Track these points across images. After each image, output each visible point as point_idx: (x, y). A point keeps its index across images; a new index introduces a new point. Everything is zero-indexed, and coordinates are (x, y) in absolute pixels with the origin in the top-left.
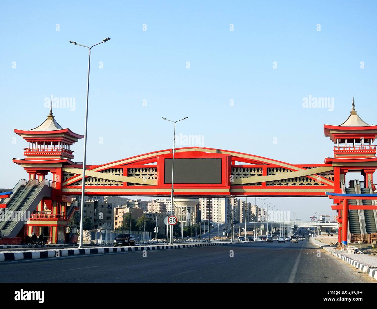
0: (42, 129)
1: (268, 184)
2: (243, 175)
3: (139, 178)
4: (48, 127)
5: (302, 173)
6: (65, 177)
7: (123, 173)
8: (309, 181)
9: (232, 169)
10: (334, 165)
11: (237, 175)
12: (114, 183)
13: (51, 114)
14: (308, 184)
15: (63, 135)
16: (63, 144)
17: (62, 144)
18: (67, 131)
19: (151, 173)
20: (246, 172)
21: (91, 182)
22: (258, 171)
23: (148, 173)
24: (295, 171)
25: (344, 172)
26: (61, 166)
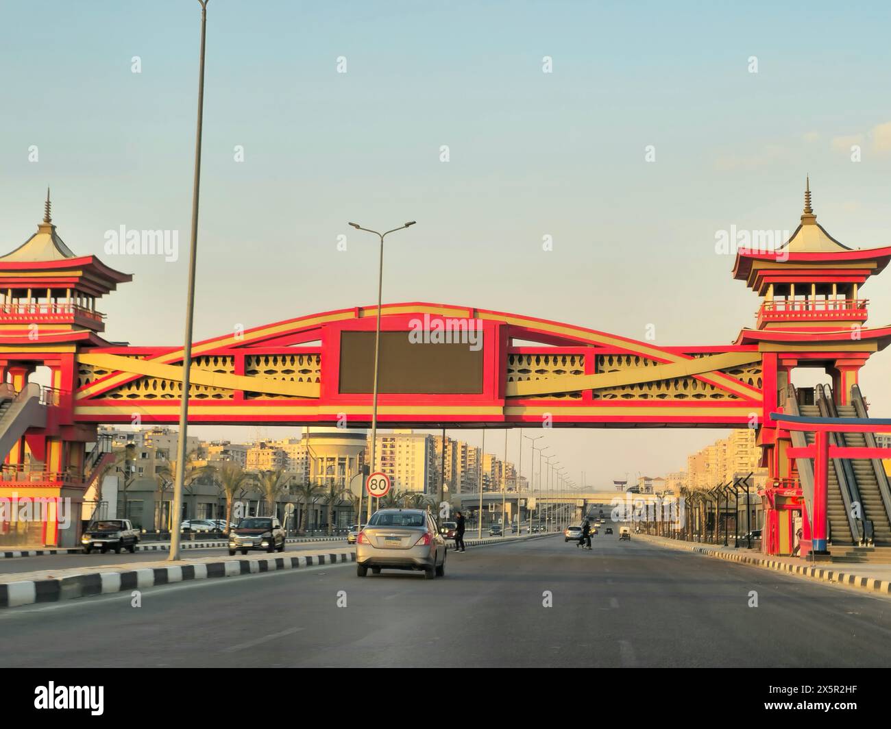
1: (598, 396)
2: (537, 372)
3: (275, 379)
4: (41, 252)
5: (682, 367)
6: (84, 378)
7: (233, 368)
8: (700, 386)
9: (509, 357)
10: (762, 347)
11: (520, 371)
12: (210, 393)
13: (48, 220)
14: (698, 396)
15: (80, 273)
16: (79, 296)
17: (76, 294)
18: (90, 261)
19: (305, 366)
20: (542, 365)
21: (150, 390)
22: (573, 362)
23: (297, 367)
24: (665, 362)
25: (785, 363)
26: (73, 349)
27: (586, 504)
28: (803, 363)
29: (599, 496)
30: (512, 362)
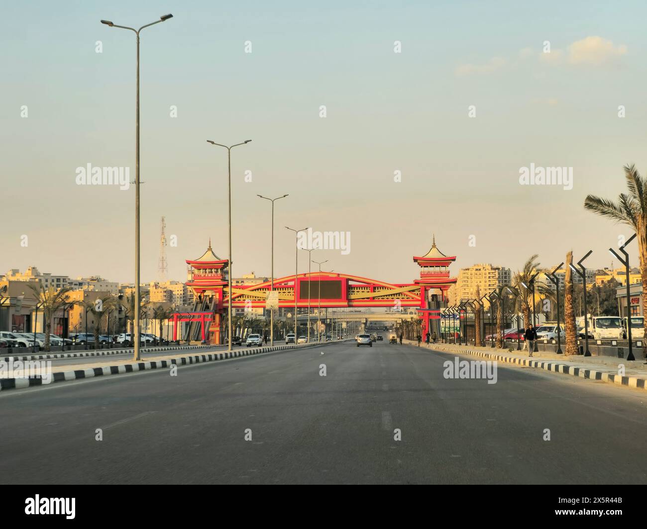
0: (204, 259)
1: (374, 299)
2: (357, 292)
4: (208, 258)
5: (398, 290)
6: (225, 295)
8: (403, 296)
9: (350, 288)
10: (420, 284)
11: (352, 292)
12: (257, 299)
13: (210, 247)
14: (403, 298)
15: (223, 264)
19: (289, 291)
20: (358, 290)
21: (244, 298)
22: (367, 289)
23: (287, 291)
24: (393, 289)
25: (427, 289)
26: (222, 287)
27: (367, 321)
28: (432, 287)
29: (375, 316)
30: (350, 289)
